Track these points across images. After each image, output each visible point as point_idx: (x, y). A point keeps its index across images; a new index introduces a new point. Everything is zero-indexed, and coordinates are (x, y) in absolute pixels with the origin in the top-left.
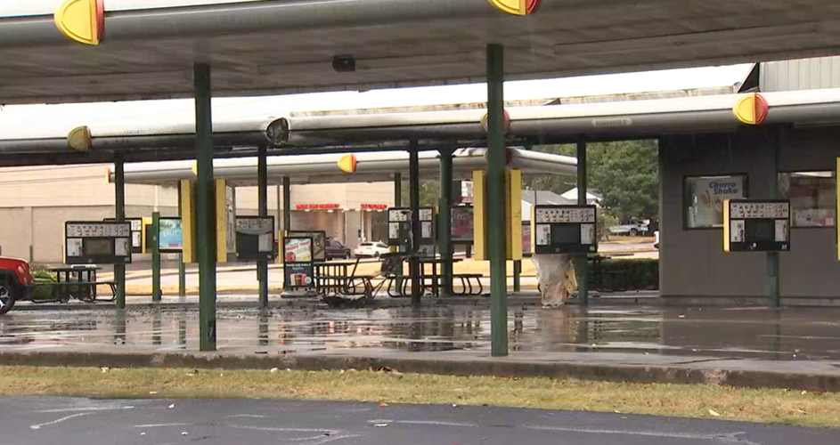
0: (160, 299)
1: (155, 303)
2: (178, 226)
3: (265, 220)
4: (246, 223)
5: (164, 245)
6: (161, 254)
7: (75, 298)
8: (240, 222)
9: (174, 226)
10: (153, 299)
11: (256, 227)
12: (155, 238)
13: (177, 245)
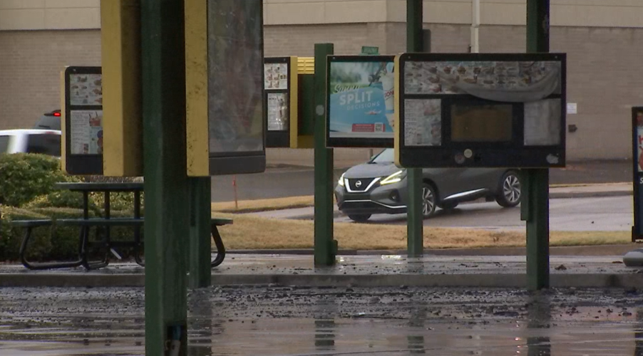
0: (331, 262)
1: (321, 272)
2: (375, 78)
3: (542, 64)
4: (490, 72)
5: (341, 128)
6: (337, 151)
7: (125, 258)
8: (477, 71)
9: (365, 80)
10: (317, 264)
11: (517, 83)
12: (320, 110)
13: (371, 128)
